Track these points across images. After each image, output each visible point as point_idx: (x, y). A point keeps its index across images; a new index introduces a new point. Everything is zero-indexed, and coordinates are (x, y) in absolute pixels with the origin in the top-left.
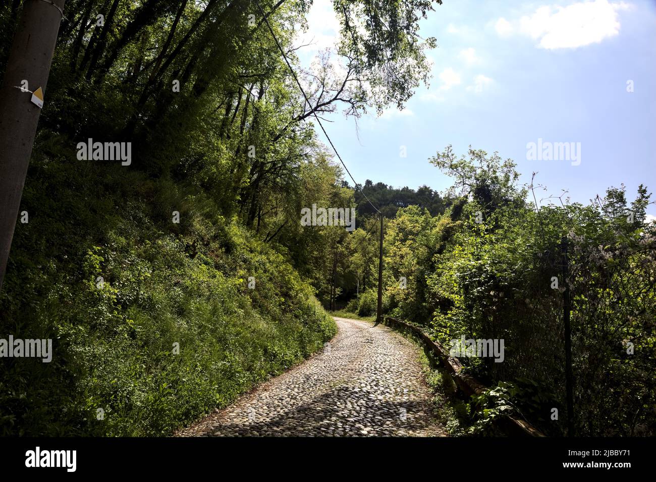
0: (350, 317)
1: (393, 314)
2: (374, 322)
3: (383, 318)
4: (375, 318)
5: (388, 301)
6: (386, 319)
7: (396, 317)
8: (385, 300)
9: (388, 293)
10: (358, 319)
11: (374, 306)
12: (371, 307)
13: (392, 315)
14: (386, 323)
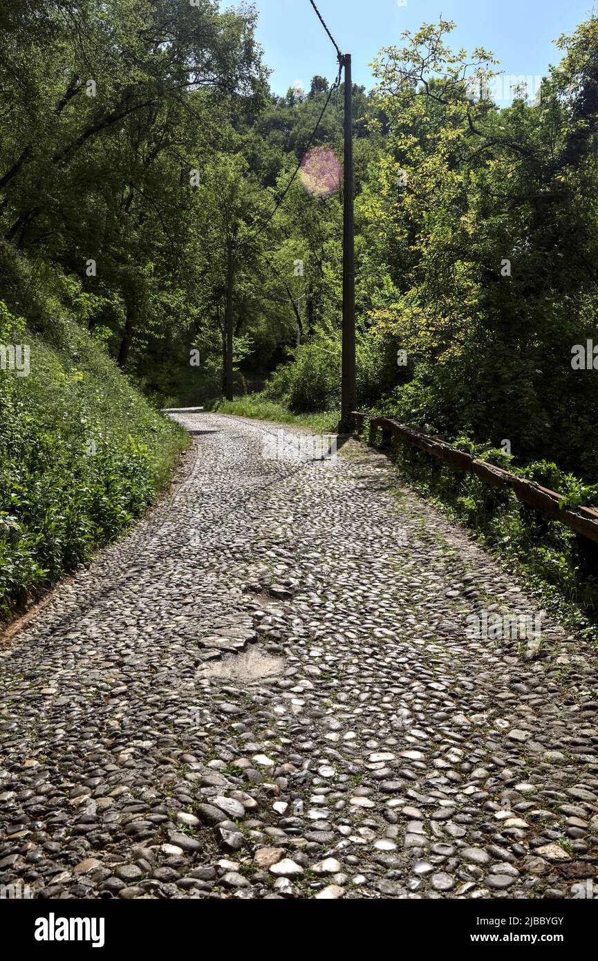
0: (267, 416)
1: (394, 403)
2: (333, 431)
3: (361, 418)
4: (333, 417)
5: (375, 361)
6: (374, 424)
7: (410, 416)
8: (365, 356)
9: (376, 335)
10: (288, 421)
11: (333, 381)
12: (324, 384)
13: (394, 411)
14: (372, 437)
